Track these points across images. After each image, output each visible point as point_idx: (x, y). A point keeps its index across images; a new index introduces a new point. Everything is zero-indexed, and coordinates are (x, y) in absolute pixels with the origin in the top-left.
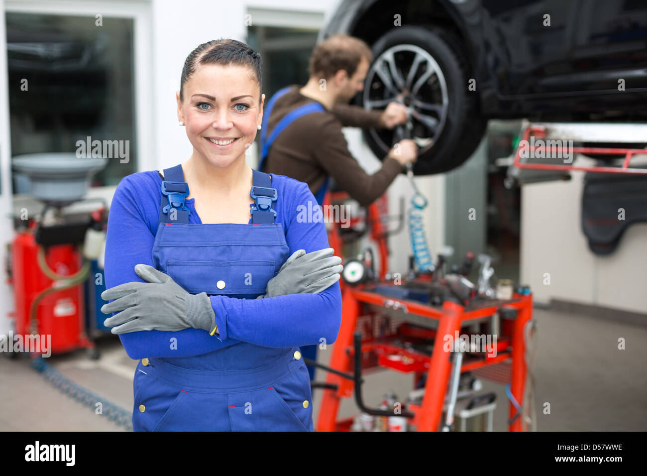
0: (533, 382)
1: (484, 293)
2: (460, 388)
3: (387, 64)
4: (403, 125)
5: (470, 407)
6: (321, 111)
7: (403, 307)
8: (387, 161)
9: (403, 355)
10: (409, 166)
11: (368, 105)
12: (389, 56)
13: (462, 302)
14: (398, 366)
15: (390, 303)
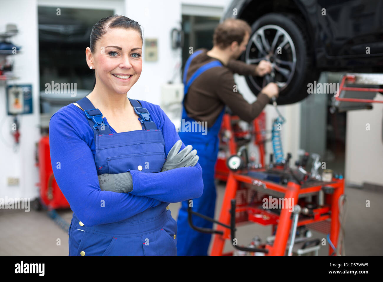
0: (344, 234)
1: (315, 178)
2: (297, 235)
3: (260, 37)
4: (269, 74)
5: (304, 248)
6: (220, 66)
7: (263, 185)
8: (260, 95)
9: (263, 214)
10: (274, 99)
11: (249, 62)
12: (261, 32)
13: (299, 182)
14: (260, 221)
15: (256, 182)
